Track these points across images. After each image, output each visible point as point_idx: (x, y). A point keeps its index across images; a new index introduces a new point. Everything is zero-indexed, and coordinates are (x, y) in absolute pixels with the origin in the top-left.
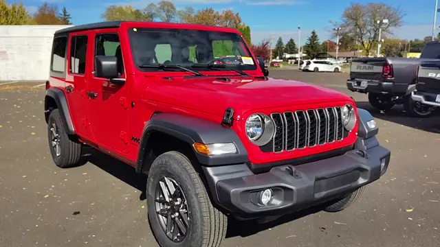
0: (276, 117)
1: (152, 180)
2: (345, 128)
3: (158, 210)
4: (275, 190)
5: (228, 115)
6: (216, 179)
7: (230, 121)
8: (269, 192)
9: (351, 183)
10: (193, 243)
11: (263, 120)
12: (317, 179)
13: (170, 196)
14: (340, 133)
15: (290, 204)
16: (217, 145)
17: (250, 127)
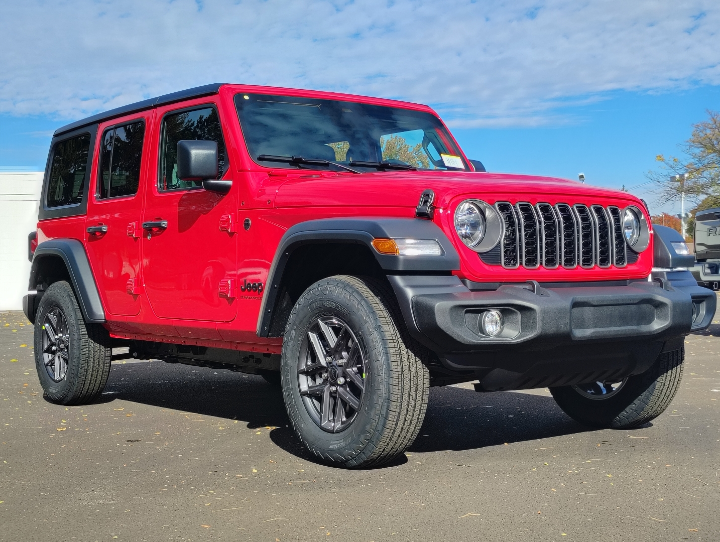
0: (504, 208)
1: (293, 333)
2: (628, 246)
3: (304, 387)
4: (506, 311)
5: (426, 202)
6: (410, 293)
7: (428, 210)
8: (495, 314)
9: (639, 324)
10: (372, 413)
11: (482, 213)
12: (576, 305)
13: (329, 353)
14: (620, 251)
15: (531, 335)
16: (409, 241)
17: (462, 225)
